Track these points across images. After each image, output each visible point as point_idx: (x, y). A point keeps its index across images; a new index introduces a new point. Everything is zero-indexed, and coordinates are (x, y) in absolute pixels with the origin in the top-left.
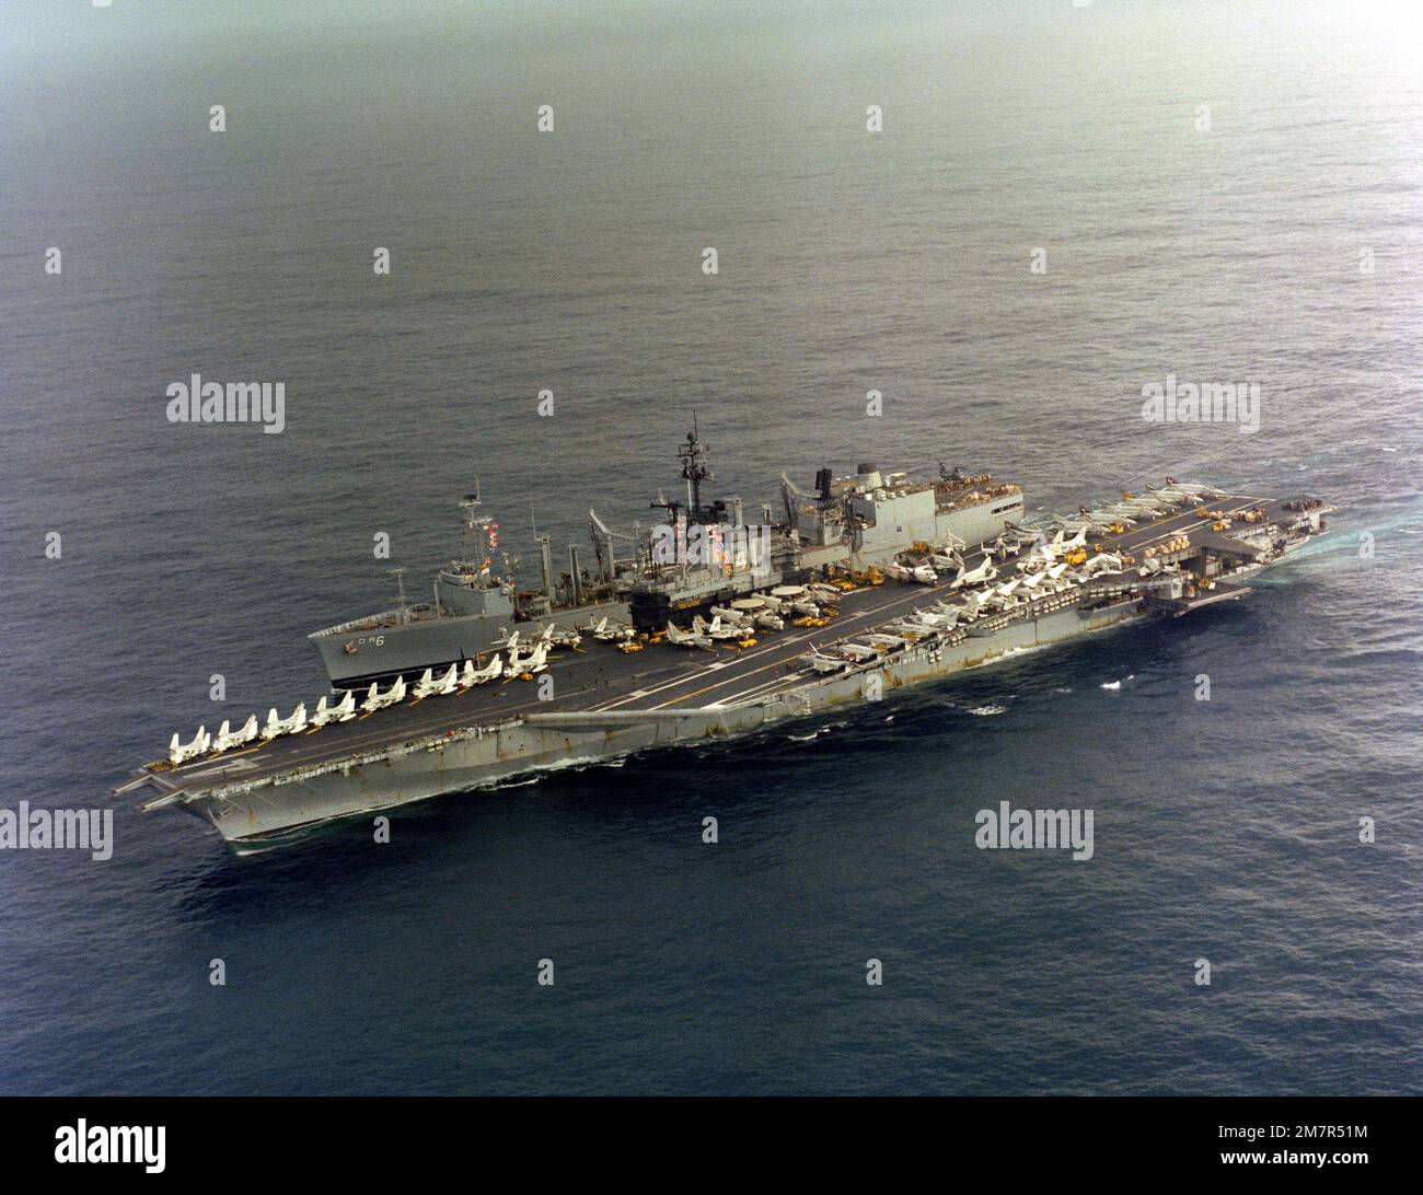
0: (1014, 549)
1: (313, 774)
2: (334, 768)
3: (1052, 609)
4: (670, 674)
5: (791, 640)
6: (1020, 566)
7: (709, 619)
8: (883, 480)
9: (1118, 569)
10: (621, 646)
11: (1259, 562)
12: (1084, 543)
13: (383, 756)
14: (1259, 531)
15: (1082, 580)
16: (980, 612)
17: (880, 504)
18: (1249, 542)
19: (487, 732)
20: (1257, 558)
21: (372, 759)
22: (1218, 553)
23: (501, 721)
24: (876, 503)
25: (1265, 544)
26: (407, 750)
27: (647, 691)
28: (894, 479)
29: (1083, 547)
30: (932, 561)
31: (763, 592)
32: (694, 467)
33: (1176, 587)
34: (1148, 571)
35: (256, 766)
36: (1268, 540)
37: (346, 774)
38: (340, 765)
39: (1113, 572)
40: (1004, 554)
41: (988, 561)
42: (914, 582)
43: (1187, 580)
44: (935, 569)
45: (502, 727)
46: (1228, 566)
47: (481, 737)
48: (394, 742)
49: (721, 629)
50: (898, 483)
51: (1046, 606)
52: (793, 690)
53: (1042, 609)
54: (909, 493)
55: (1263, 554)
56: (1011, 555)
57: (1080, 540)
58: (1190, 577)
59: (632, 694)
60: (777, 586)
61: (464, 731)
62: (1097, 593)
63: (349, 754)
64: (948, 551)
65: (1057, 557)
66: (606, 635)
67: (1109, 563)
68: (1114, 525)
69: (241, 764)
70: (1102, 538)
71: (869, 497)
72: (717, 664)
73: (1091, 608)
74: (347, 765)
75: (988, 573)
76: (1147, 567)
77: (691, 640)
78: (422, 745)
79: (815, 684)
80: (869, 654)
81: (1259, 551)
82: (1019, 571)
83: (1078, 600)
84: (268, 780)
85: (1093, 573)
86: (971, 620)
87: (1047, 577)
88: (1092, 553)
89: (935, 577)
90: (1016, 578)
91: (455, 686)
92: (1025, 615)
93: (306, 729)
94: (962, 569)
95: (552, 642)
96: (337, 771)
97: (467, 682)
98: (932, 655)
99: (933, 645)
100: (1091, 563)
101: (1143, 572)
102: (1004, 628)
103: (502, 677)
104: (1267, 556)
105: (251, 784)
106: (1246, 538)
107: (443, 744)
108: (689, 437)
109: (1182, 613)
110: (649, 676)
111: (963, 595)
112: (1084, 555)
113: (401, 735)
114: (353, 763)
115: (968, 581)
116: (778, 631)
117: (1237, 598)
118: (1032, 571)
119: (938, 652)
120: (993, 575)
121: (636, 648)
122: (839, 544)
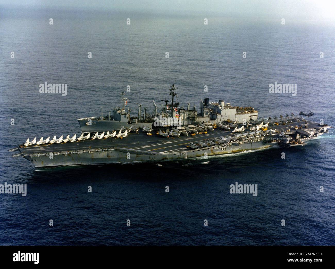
0: (251, 125)
1: (57, 154)
2: (63, 154)
3: (255, 141)
4: (156, 143)
5: (189, 139)
6: (251, 129)
7: (170, 130)
8: (225, 104)
9: (274, 134)
10: (147, 134)
11: (310, 137)
12: (268, 126)
13: (76, 152)
14: (311, 130)
15: (264, 135)
16: (237, 139)
17: (222, 110)
18: (308, 132)
19: (105, 150)
20: (309, 136)
21: (73, 153)
22: (300, 134)
23: (109, 148)
24: (221, 110)
25: (312, 133)
26: (83, 152)
27: (148, 146)
28: (227, 105)
29: (267, 127)
30: (230, 125)
31: (186, 126)
32: (173, 92)
33: (288, 140)
34: (281, 135)
35: (44, 150)
36: (313, 132)
37: (66, 155)
38: (65, 153)
39: (273, 134)
40: (248, 126)
41: (243, 127)
42: (224, 129)
43: (291, 139)
44: (230, 127)
45: (109, 150)
46: (302, 137)
47: (103, 151)
48: (81, 149)
49: (172, 133)
50: (228, 106)
51: (254, 140)
52: (184, 152)
53: (253, 141)
54: (230, 108)
55: (311, 136)
56: (249, 126)
57: (267, 125)
58: (292, 138)
59: (144, 146)
60: (190, 125)
61: (99, 149)
62: (268, 139)
63: (68, 150)
64: (235, 123)
65: (260, 128)
66: (145, 130)
67: (272, 132)
68: (276, 123)
69: (42, 149)
70: (273, 125)
71: (220, 108)
72: (168, 142)
73: (266, 142)
74: (67, 153)
75: (242, 129)
76: (282, 134)
77: (164, 135)
78: (87, 151)
79: (190, 151)
80: (205, 145)
81: (310, 135)
82: (250, 130)
83: (262, 140)
84: (45, 154)
85: (268, 134)
86: (234, 141)
87: (256, 133)
88: (269, 129)
89: (229, 129)
90: (248, 132)
91: (102, 137)
92: (248, 142)
93: (62, 143)
94: (236, 128)
95: (131, 130)
96: (64, 154)
97: (106, 137)
98: (222, 148)
99: (223, 146)
100: (268, 131)
101: (280, 135)
102: (242, 144)
103: (115, 137)
104: (312, 136)
105: (40, 155)
106: (308, 131)
107: (93, 151)
108: (173, 85)
109: (289, 147)
110: (150, 142)
111: (234, 134)
112: (267, 129)
113: (84, 148)
114: (68, 153)
115: (237, 131)
116: (187, 136)
117: (303, 145)
118: (253, 131)
119: (224, 148)
120: (243, 130)
121: (150, 135)
122: (207, 117)
